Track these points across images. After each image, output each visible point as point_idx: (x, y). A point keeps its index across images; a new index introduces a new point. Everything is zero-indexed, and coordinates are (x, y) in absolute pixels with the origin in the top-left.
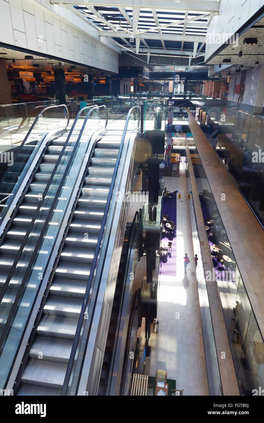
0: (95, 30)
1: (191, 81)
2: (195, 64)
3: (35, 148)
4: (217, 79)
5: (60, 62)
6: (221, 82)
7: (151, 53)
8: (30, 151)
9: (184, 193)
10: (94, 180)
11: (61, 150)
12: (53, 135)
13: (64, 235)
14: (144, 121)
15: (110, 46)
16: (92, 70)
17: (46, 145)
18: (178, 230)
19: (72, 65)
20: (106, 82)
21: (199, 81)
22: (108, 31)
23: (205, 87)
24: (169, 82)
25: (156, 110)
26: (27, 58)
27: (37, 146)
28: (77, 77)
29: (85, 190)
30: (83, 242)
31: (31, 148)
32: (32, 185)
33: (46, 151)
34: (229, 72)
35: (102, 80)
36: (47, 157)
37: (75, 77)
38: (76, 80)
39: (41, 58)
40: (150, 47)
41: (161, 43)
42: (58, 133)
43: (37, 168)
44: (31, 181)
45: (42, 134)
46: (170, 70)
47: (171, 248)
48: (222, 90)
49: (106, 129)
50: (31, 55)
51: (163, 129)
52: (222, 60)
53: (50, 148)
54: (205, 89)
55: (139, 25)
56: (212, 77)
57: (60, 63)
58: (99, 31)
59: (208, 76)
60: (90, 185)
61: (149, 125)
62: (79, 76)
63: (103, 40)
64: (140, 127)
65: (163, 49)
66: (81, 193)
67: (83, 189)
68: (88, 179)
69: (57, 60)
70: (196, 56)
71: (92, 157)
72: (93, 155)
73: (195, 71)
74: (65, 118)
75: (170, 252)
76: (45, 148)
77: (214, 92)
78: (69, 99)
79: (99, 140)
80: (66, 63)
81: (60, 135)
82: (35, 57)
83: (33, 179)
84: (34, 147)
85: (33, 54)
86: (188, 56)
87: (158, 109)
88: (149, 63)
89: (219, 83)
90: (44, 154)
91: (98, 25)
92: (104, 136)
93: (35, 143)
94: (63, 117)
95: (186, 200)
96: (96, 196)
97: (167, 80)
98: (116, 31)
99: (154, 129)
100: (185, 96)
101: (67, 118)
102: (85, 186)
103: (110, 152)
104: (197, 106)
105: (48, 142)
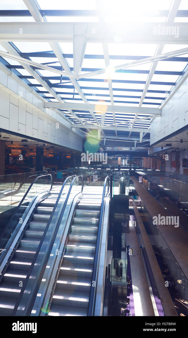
0: (69, 123)
1: (134, 157)
2: (139, 146)
3: (27, 209)
4: (155, 156)
5: (45, 143)
6: (157, 159)
7: (107, 139)
8: (23, 211)
9: (135, 248)
10: (77, 237)
11: (52, 210)
12: (41, 198)
13: (52, 292)
14: (113, 187)
15: (78, 133)
16: (65, 149)
17: (36, 206)
18: (133, 285)
19: (52, 146)
20: (71, 157)
21: (140, 157)
22: (78, 124)
23: (144, 162)
24: (118, 158)
25: (121, 179)
26: (23, 141)
27: (28, 207)
28: (51, 154)
29: (69, 246)
30: (69, 300)
31: (24, 208)
32: (22, 241)
33: (36, 211)
34: (166, 152)
35: (68, 156)
36: (36, 216)
37: (50, 154)
38: (50, 155)
39: (33, 141)
40: (106, 135)
41: (115, 132)
42: (44, 197)
43: (28, 225)
44: (22, 237)
45: (33, 196)
46: (118, 149)
47: (129, 305)
48: (159, 164)
49: (82, 193)
50: (26, 139)
51: (127, 194)
52: (165, 144)
53: (39, 208)
54: (144, 163)
55: (105, 121)
56: (152, 155)
57: (44, 145)
58: (72, 124)
59: (148, 154)
60: (73, 242)
61: (116, 191)
62: (52, 153)
63: (74, 129)
64: (109, 193)
65: (116, 136)
66: (66, 249)
67: (68, 246)
68: (71, 237)
69: (43, 142)
70: (142, 141)
71: (74, 217)
72: (75, 215)
73: (137, 151)
74: (50, 184)
75: (129, 309)
76: (35, 208)
77: (152, 165)
78: (46, 169)
79: (79, 203)
80: (48, 144)
81: (46, 198)
82: (29, 140)
83: (24, 236)
84: (26, 207)
85: (28, 139)
86: (134, 141)
87: (122, 179)
88: (105, 145)
89: (156, 159)
90: (33, 214)
91: (71, 121)
92: (81, 199)
93: (27, 204)
94: (48, 184)
95: (137, 255)
96: (79, 252)
97: (116, 156)
98: (84, 124)
99: (120, 194)
100: (130, 168)
101: (51, 184)
102: (69, 243)
103: (89, 212)
104: (140, 175)
105: (37, 204)
